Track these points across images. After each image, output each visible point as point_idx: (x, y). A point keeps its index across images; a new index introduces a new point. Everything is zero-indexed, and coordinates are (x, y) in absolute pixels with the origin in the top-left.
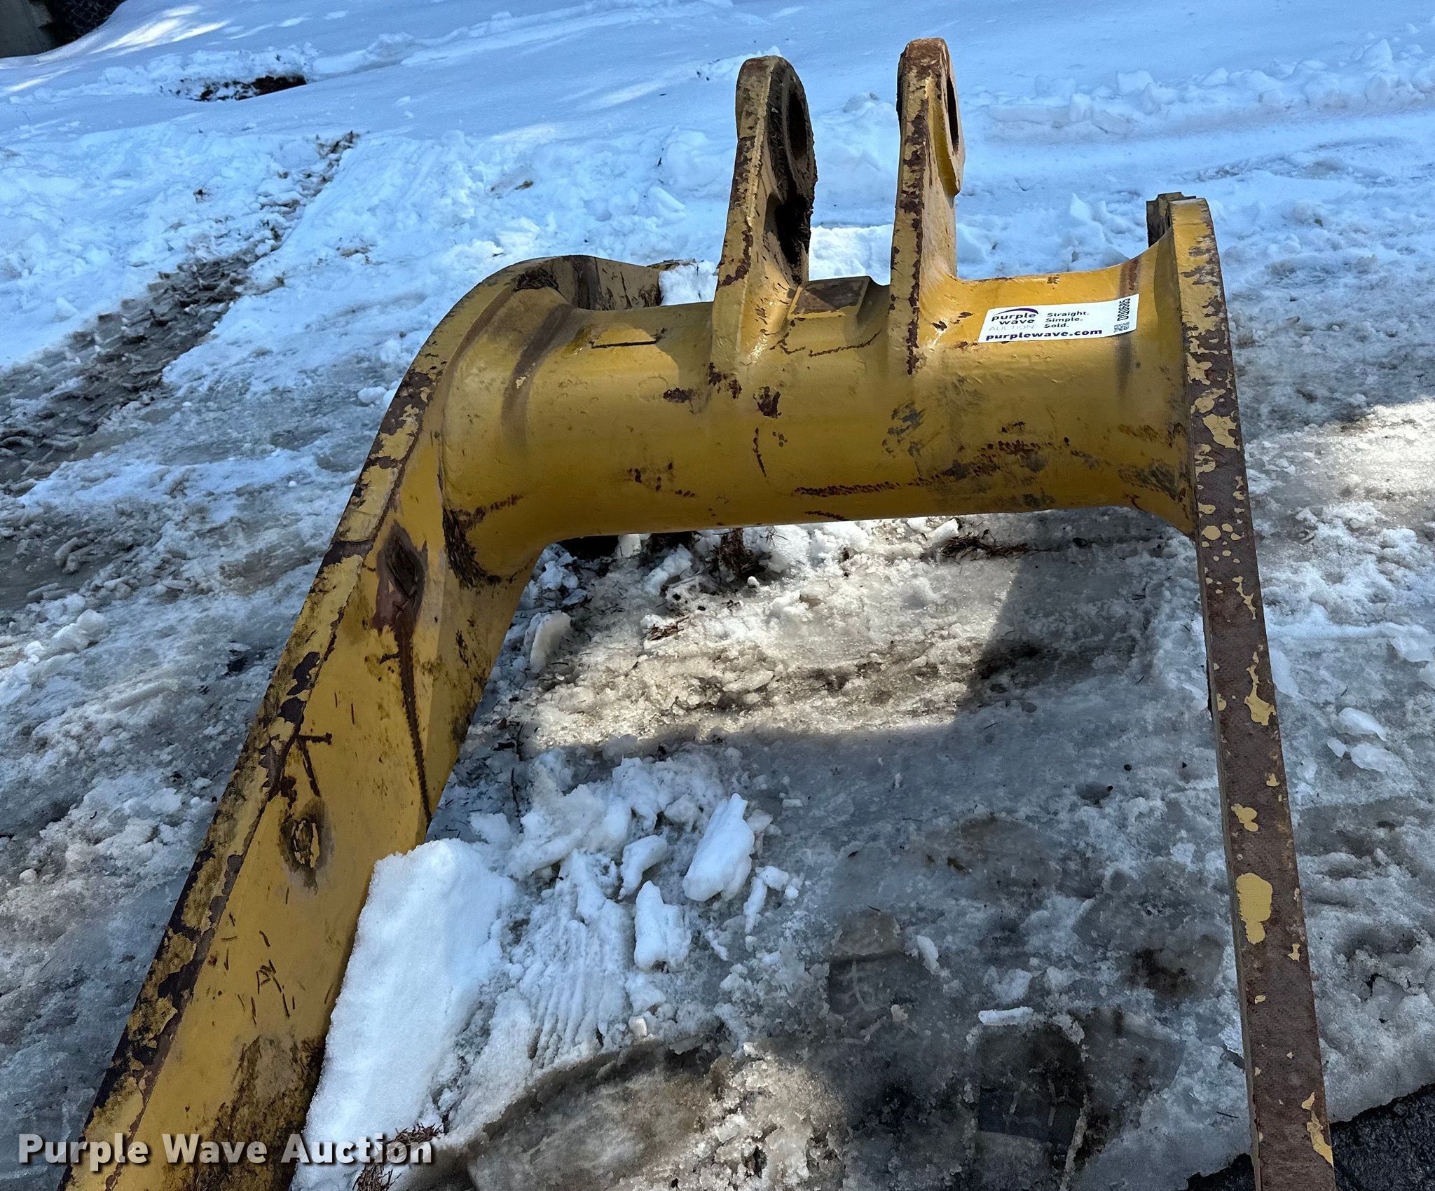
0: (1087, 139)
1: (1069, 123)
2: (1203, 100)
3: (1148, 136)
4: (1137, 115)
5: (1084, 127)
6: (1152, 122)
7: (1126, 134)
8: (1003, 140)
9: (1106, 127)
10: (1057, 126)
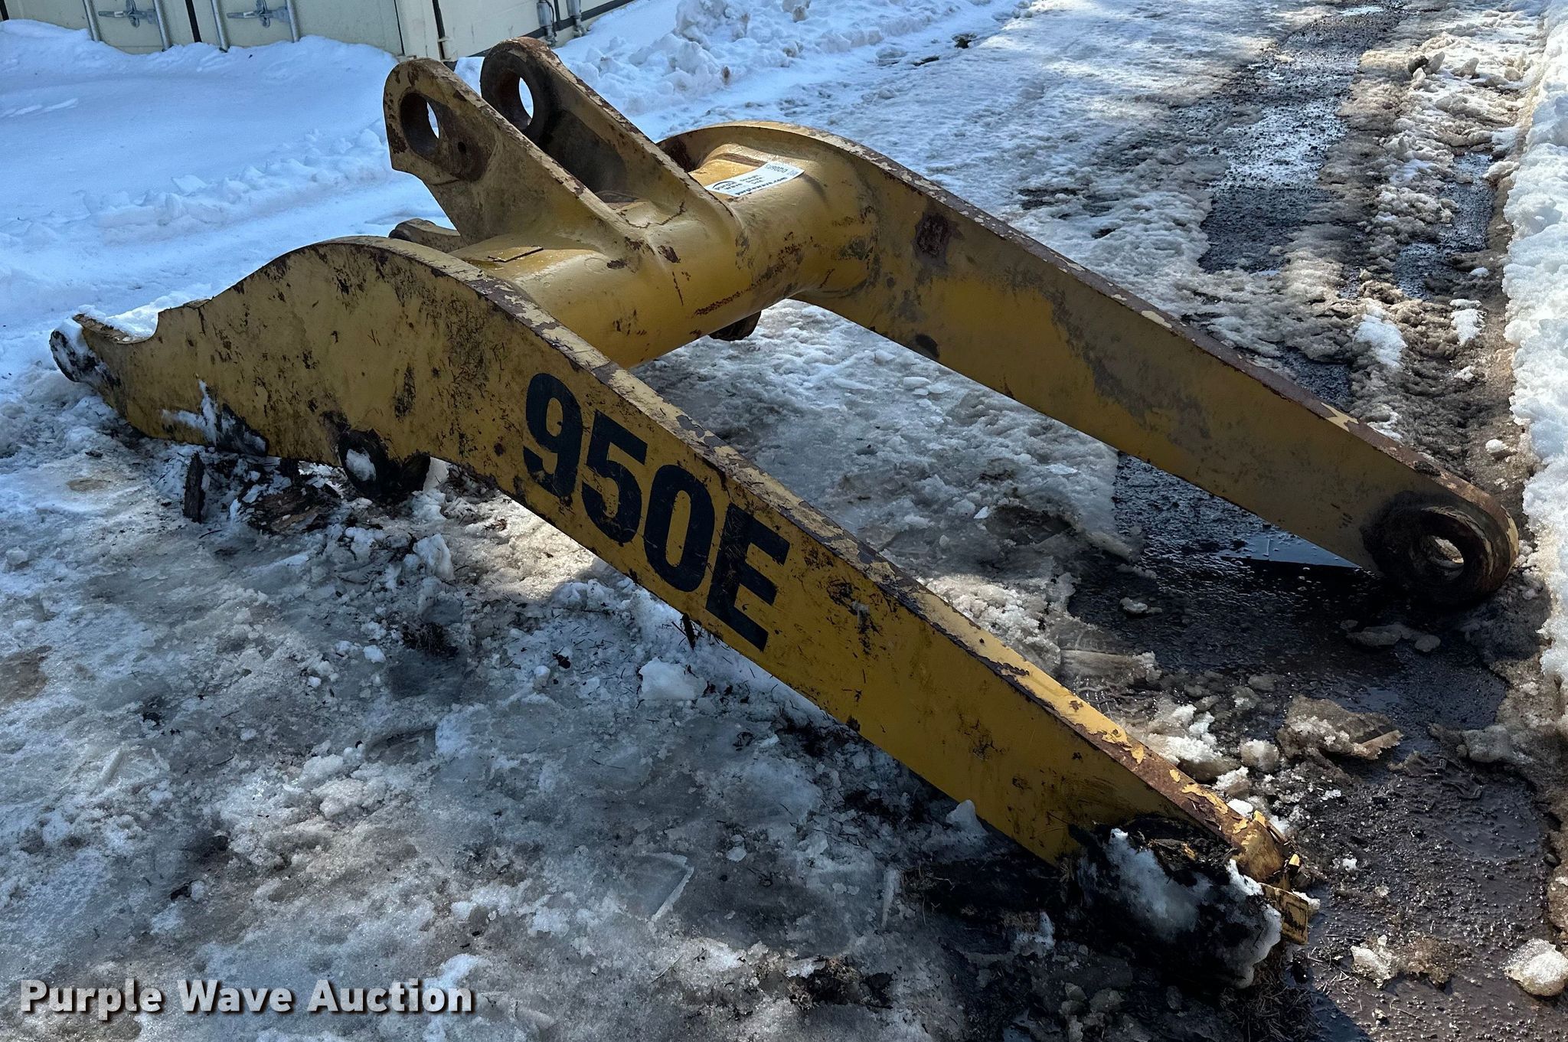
0: (190, 231)
1: (172, 218)
2: (271, 185)
3: (242, 220)
4: (226, 205)
5: (186, 221)
6: (238, 209)
7: (223, 223)
8: (119, 243)
9: (205, 218)
10: (163, 224)
